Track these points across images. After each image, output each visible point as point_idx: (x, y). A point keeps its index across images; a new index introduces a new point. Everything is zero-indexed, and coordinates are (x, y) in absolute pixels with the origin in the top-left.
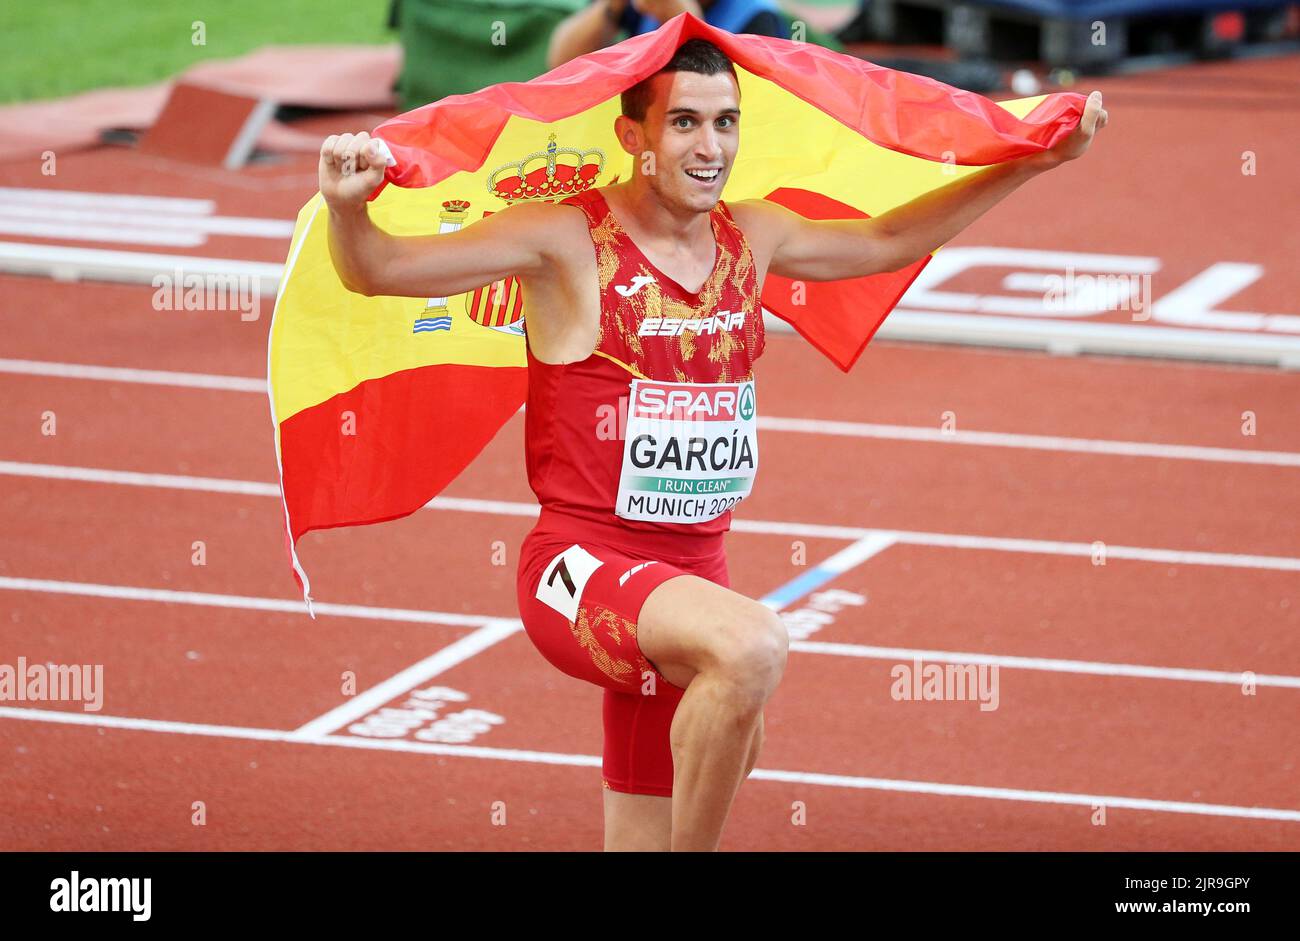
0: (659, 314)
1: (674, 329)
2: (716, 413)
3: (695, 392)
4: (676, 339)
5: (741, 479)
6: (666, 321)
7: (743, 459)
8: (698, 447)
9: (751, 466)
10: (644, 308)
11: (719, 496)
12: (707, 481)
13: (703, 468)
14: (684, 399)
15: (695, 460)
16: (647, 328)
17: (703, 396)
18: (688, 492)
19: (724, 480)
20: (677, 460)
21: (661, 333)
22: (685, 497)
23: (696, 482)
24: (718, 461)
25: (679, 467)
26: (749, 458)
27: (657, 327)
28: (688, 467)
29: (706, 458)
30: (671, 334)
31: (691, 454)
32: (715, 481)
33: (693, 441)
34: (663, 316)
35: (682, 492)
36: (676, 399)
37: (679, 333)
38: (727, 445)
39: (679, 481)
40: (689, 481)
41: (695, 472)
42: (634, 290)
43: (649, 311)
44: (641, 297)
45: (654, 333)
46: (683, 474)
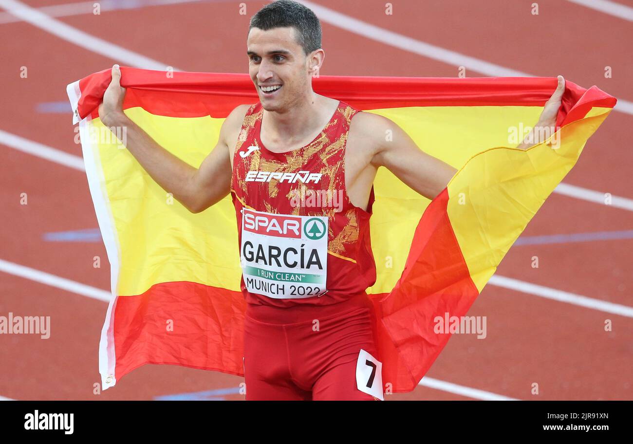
0: (257, 169)
1: (265, 178)
2: (285, 232)
3: (270, 218)
4: (266, 184)
5: (314, 276)
6: (261, 173)
7: (310, 262)
8: (275, 252)
9: (320, 268)
10: (250, 165)
11: (297, 285)
12: (284, 274)
13: (279, 265)
14: (264, 222)
15: (273, 259)
16: (250, 177)
17: (274, 221)
18: (271, 279)
19: (299, 275)
20: (263, 258)
21: (257, 180)
22: (271, 282)
23: (275, 273)
24: (291, 262)
25: (266, 263)
26: (318, 262)
27: (255, 176)
28: (270, 264)
29: (281, 259)
30: (263, 181)
31: (271, 256)
32: (290, 274)
33: (271, 248)
34: (259, 170)
35: (268, 278)
36: (259, 221)
37: (268, 181)
38: (296, 252)
39: (266, 271)
40: (271, 272)
41: (274, 267)
42: (248, 154)
43: (252, 167)
44: (249, 159)
45: (253, 180)
46: (268, 268)
